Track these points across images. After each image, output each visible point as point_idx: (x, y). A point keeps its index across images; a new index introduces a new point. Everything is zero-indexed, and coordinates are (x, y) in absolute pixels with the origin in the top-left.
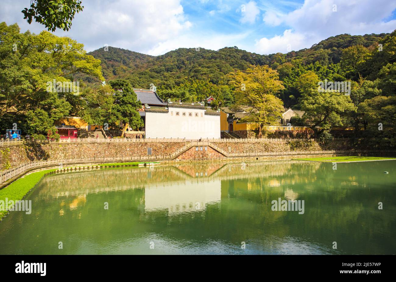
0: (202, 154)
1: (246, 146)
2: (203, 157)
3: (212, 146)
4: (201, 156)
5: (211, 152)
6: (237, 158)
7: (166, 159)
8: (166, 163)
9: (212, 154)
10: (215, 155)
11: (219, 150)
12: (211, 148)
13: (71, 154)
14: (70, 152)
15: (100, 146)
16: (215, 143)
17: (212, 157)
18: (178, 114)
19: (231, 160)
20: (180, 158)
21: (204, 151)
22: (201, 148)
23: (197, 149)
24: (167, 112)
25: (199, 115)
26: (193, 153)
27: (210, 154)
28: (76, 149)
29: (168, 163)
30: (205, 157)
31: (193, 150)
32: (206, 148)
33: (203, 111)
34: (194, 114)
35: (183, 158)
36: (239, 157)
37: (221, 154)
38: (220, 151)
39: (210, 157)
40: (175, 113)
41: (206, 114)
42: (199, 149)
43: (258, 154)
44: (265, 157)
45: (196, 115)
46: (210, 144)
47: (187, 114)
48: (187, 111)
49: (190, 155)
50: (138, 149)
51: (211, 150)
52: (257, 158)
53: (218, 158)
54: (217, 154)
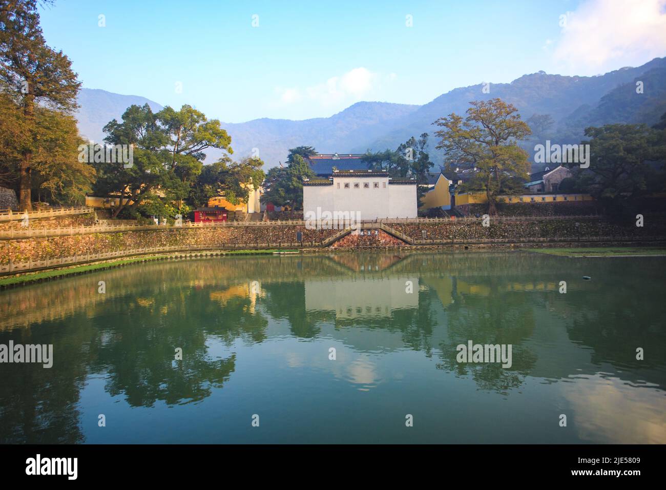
0: (369, 240)
1: (454, 228)
2: (371, 244)
3: (387, 228)
4: (368, 243)
5: (384, 237)
6: (428, 247)
7: (315, 246)
8: (314, 252)
9: (386, 240)
10: (391, 242)
11: (398, 234)
12: (384, 231)
13: (203, 239)
14: (202, 237)
15: (236, 230)
16: (398, 224)
17: (386, 245)
18: (347, 186)
19: (418, 249)
20: (336, 246)
21: (373, 236)
22: (369, 232)
24: (331, 184)
25: (381, 185)
26: (355, 239)
27: (383, 239)
28: (209, 234)
29: (318, 252)
30: (375, 245)
31: (355, 235)
32: (376, 232)
33: (387, 180)
34: (371, 185)
35: (340, 246)
36: (432, 244)
37: (402, 240)
38: (401, 237)
39: (382, 245)
40: (342, 186)
41: (391, 183)
42: (365, 233)
43: (469, 240)
44: (482, 245)
45: (376, 185)
46: (383, 226)
47: (361, 186)
48: (361, 181)
49: (352, 242)
50: (283, 234)
51: (386, 235)
52: (466, 248)
53: (396, 246)
54: (395, 241)
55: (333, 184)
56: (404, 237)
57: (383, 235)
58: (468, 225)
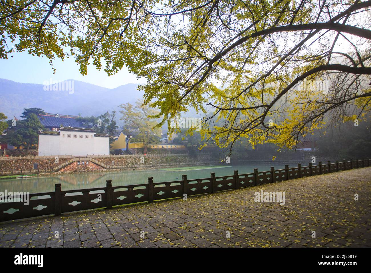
0: (83, 167)
1: (128, 160)
2: (84, 169)
3: (94, 160)
4: (83, 169)
5: (92, 165)
6: (115, 170)
7: (48, 172)
8: (48, 175)
9: (93, 167)
10: (96, 168)
11: (99, 163)
12: (92, 162)
16: (100, 158)
17: (92, 169)
18: (69, 136)
19: (110, 171)
20: (62, 171)
21: (85, 165)
22: (83, 163)
23: (79, 163)
24: (59, 134)
25: (90, 137)
26: (75, 167)
27: (91, 166)
29: (50, 175)
30: (86, 170)
31: (75, 164)
32: (87, 162)
33: (93, 134)
34: (84, 137)
35: (65, 171)
36: (118, 168)
37: (101, 166)
38: (101, 165)
39: (91, 169)
40: (66, 136)
41: (95, 136)
42: (81, 163)
43: (135, 166)
44: (141, 168)
45: (87, 137)
46: (91, 159)
47: (78, 136)
48: (78, 134)
49: (72, 168)
50: (24, 165)
51: (93, 164)
52: (134, 169)
53: (98, 170)
54: (98, 167)
55: (60, 134)
56: (103, 165)
57: (91, 164)
58: (134, 158)
